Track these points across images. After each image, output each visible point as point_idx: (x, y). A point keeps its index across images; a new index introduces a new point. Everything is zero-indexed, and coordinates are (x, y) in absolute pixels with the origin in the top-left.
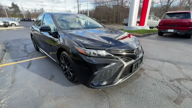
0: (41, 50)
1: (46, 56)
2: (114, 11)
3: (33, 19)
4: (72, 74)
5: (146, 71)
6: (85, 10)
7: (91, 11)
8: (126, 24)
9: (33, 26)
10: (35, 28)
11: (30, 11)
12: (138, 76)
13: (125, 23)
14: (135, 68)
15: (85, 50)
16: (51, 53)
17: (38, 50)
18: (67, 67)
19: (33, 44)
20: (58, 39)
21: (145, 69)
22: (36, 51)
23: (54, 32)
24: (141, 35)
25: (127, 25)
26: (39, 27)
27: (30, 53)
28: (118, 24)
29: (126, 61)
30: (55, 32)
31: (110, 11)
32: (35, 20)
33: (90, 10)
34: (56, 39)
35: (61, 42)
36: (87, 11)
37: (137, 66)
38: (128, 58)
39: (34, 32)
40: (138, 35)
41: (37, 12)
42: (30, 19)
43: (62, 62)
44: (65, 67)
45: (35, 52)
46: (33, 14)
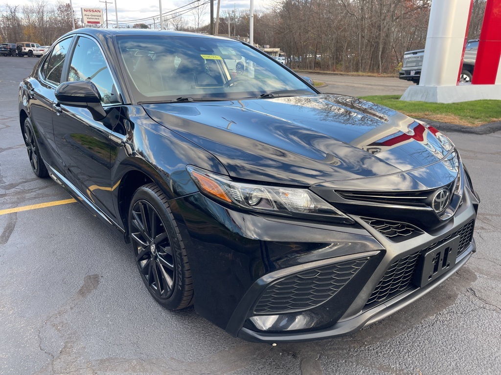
0: (56, 174)
1: (73, 200)
2: (363, 18)
3: (28, 46)
4: (170, 282)
5: (478, 284)
6: (237, 15)
7: (265, 16)
8: (412, 74)
9: (31, 80)
10: (40, 90)
11: (20, 15)
12: (442, 299)
13: (408, 72)
14: (436, 269)
15: (229, 186)
16: (93, 188)
17: (43, 174)
18: (153, 248)
19: (25, 150)
20: (125, 138)
21: (477, 274)
22: (34, 176)
23: (111, 109)
24: (478, 123)
25: (416, 80)
26: (57, 87)
27: (12, 186)
28: (378, 72)
29: (396, 239)
30: (118, 108)
31: (345, 17)
32: (37, 50)
33: (260, 15)
34: (117, 137)
35: (136, 149)
36: (246, 19)
37: (444, 260)
38: (403, 227)
39: (32, 101)
40: (464, 123)
41: (46, 18)
42: (19, 48)
43: (136, 222)
44: (145, 247)
45: (33, 180)
46: (32, 26)
